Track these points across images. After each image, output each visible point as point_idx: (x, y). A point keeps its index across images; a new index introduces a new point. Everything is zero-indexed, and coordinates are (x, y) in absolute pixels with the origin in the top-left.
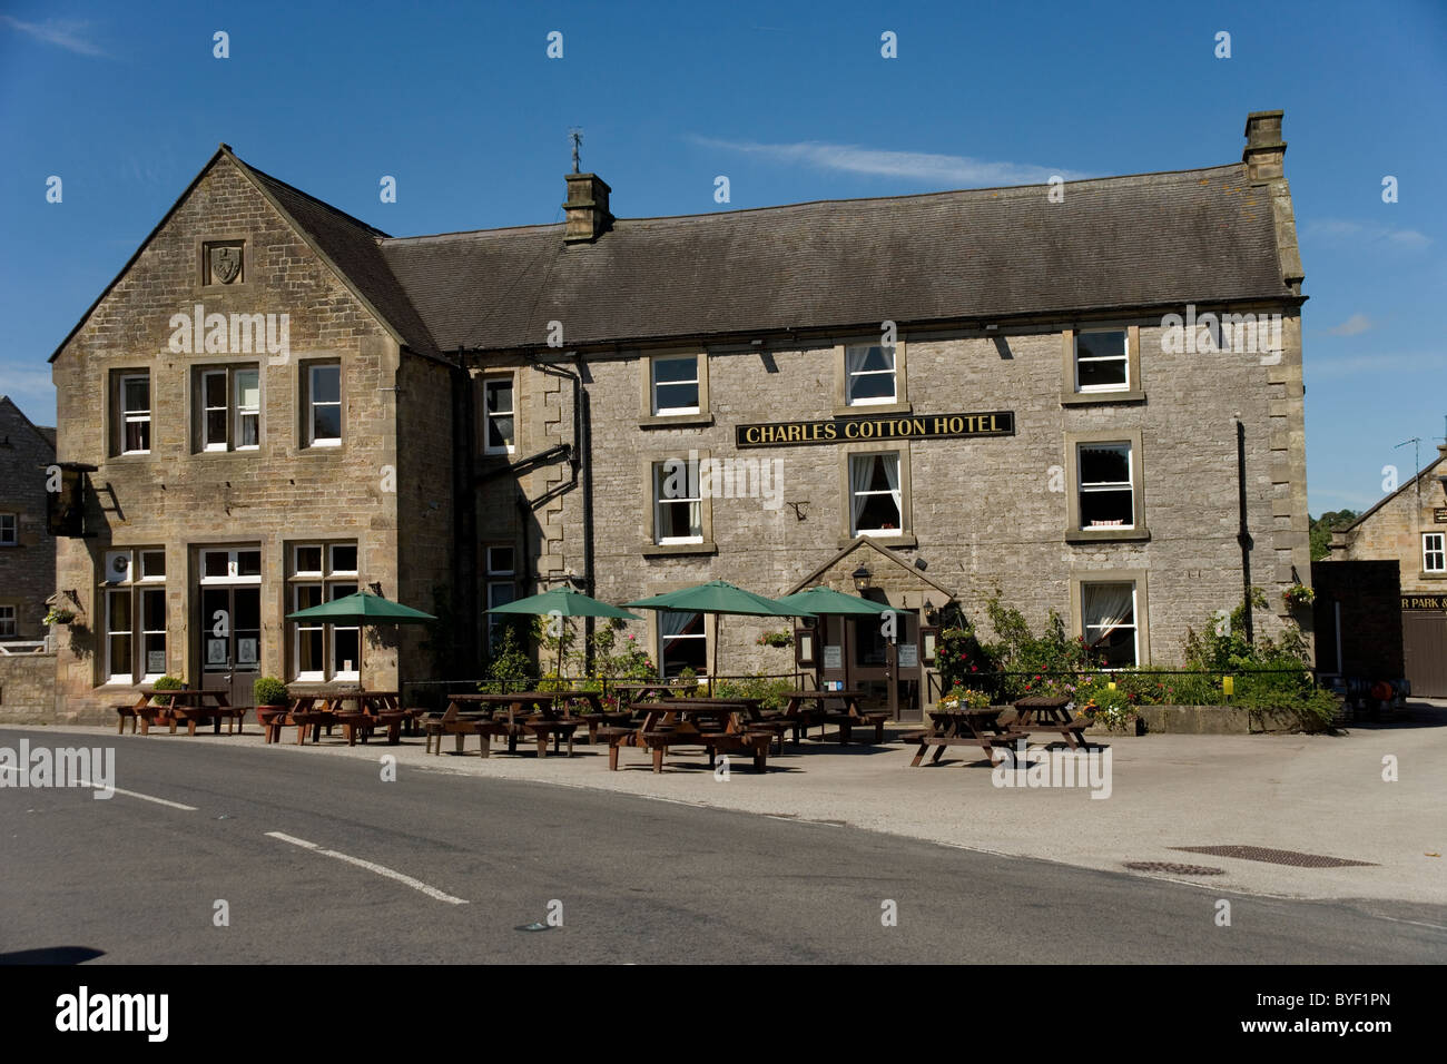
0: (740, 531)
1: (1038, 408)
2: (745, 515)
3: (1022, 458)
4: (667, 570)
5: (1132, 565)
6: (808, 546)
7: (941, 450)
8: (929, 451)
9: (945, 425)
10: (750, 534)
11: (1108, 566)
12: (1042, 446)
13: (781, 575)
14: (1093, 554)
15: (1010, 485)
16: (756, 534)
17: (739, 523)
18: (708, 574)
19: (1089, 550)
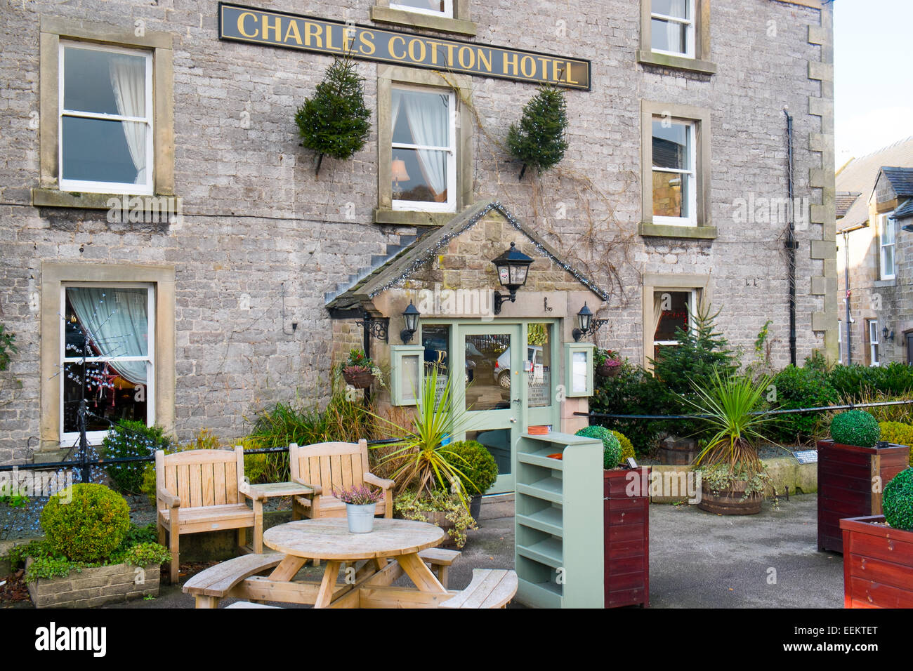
0: (223, 182)
1: (614, 63)
2: (229, 157)
3: (598, 125)
4: (84, 238)
5: (700, 270)
6: (330, 217)
7: (509, 98)
8: (495, 96)
9: (515, 63)
10: (239, 188)
11: (678, 270)
12: (617, 113)
13: (286, 260)
14: (664, 254)
15: (585, 157)
16: (249, 190)
17: (221, 169)
18: (162, 250)
19: (661, 250)
